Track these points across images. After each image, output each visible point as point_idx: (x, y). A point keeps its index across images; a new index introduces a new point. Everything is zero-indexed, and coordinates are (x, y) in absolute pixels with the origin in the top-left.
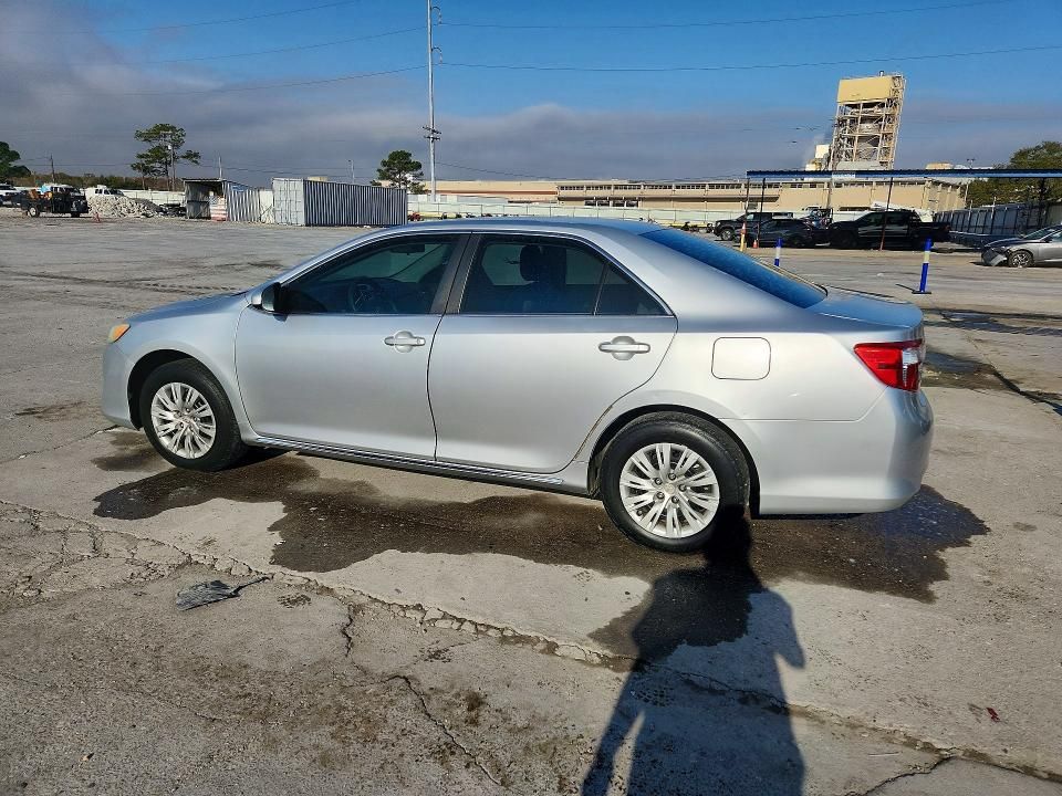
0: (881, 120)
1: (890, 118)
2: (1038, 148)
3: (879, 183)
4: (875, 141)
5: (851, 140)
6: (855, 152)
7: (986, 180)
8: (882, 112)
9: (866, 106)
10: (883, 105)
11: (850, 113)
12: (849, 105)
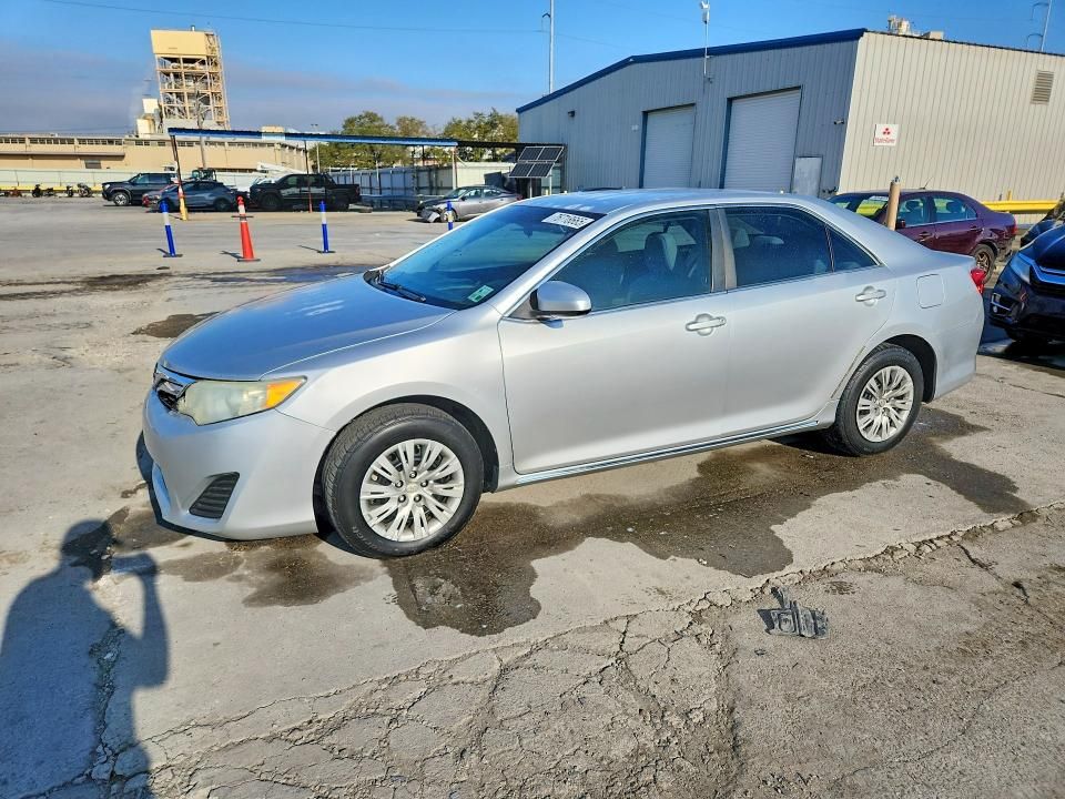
0: (205, 77)
1: (214, 76)
2: (361, 117)
3: (230, 144)
4: (206, 100)
5: (179, 95)
6: (187, 109)
7: (325, 143)
8: (206, 69)
9: (186, 61)
10: (203, 62)
11: (171, 67)
12: (169, 59)
